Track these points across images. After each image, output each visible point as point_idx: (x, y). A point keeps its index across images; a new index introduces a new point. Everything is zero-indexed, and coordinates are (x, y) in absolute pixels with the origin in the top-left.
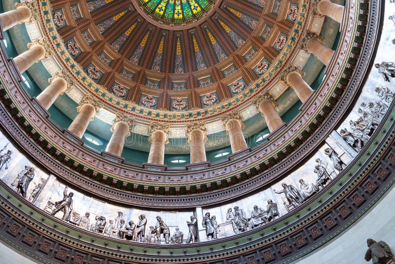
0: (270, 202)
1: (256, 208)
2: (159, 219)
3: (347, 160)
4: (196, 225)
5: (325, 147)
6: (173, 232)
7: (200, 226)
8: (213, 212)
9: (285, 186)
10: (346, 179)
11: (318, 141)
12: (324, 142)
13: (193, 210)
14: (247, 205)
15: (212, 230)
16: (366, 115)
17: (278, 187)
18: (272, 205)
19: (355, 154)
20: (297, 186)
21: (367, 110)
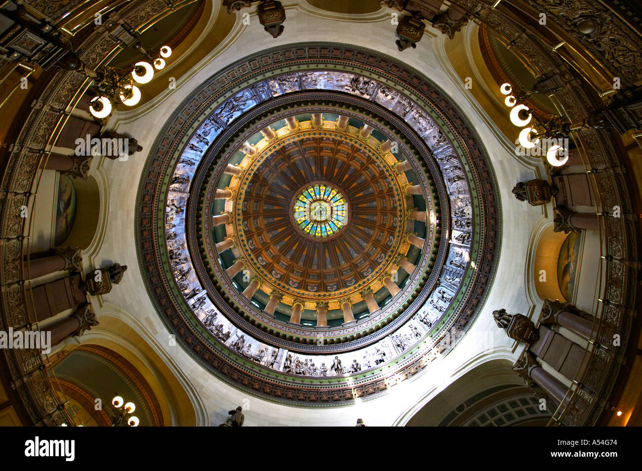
0: (229, 333)
1: (222, 326)
2: (190, 269)
3: (275, 367)
4: (195, 294)
5: (276, 350)
6: (184, 282)
7: (196, 298)
8: (208, 300)
9: (242, 337)
10: (265, 372)
11: (277, 344)
12: (278, 348)
13: (204, 288)
14: (221, 320)
15: (197, 306)
16: (306, 364)
17: (240, 333)
18: (228, 336)
19: (281, 370)
20: (246, 344)
21: (309, 364)
